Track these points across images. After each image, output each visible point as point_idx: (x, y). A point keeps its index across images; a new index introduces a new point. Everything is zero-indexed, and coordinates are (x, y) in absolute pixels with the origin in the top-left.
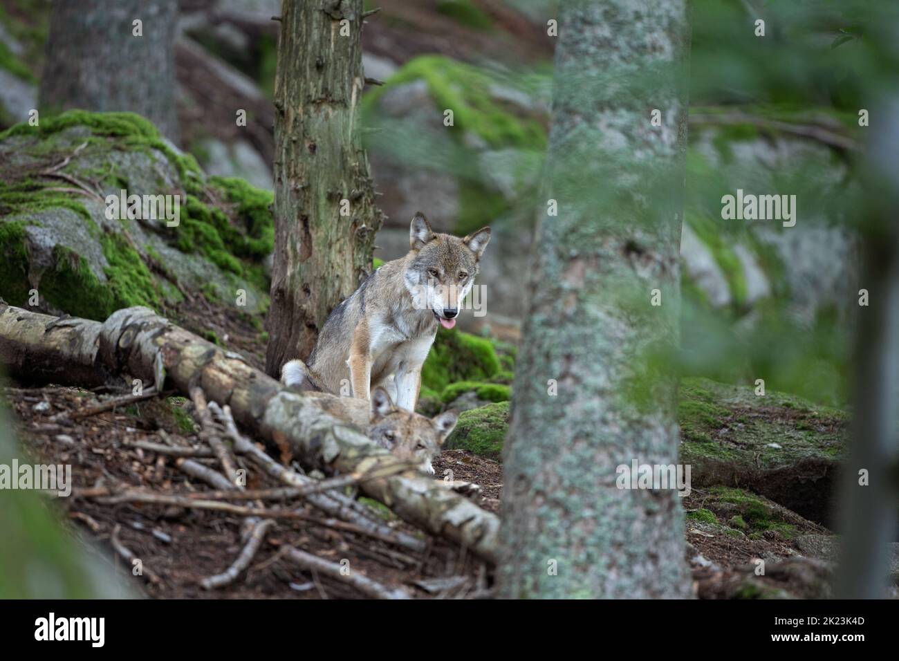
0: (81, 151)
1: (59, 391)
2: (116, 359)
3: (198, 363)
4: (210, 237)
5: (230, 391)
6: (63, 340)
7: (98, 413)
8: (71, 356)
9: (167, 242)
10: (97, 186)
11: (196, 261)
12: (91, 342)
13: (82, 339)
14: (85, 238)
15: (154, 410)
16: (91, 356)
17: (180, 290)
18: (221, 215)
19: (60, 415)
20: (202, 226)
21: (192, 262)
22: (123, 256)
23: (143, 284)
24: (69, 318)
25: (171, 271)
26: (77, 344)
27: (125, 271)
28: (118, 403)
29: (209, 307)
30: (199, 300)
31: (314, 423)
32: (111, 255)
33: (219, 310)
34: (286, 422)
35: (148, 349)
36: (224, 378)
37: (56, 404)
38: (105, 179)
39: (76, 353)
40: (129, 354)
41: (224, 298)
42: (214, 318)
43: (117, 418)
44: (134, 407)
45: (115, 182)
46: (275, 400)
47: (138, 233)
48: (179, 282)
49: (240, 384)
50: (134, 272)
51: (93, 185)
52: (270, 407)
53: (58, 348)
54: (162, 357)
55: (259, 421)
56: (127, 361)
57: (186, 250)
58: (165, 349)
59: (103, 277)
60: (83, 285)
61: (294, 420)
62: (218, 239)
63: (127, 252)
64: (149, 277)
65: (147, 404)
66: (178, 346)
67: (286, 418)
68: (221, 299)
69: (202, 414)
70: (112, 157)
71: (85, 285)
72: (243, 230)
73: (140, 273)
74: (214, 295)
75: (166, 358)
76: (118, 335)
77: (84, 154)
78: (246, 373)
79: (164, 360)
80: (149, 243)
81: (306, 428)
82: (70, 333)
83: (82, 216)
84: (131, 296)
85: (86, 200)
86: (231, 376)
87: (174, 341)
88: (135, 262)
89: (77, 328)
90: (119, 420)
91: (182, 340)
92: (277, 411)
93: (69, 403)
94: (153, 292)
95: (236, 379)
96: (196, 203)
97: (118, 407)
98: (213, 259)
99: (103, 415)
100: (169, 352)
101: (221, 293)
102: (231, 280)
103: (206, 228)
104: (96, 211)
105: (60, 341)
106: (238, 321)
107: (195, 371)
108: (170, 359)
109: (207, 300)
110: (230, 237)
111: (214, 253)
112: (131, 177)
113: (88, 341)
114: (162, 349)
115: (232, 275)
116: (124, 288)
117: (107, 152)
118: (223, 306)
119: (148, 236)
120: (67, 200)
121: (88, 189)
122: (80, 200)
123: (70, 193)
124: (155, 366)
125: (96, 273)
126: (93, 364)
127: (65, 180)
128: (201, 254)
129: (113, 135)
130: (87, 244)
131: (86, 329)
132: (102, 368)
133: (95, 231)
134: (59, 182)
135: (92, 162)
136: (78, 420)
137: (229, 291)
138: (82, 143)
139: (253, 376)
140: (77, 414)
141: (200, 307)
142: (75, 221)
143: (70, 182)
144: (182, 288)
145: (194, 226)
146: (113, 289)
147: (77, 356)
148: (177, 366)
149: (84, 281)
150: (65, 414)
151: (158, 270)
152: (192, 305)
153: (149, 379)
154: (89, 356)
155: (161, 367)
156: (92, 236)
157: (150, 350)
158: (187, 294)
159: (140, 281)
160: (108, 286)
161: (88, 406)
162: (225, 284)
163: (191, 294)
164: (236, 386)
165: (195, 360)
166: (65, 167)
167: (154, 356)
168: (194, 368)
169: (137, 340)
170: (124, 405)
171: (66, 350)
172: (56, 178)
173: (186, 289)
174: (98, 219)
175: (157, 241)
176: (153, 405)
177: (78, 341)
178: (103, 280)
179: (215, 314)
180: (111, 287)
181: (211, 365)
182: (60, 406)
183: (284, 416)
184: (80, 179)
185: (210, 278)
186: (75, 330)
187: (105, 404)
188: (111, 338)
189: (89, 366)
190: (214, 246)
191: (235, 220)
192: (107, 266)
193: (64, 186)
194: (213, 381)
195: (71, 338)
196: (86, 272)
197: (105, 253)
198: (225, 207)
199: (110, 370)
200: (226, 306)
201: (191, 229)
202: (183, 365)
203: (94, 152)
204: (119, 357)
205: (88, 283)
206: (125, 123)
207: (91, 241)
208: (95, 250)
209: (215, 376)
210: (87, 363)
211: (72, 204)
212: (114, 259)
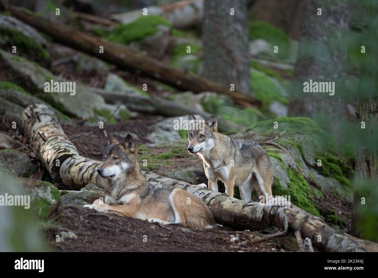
0: (283, 133)
1: (243, 232)
2: (269, 219)
3: (302, 221)
4: (337, 170)
5: (314, 233)
6: (249, 211)
7: (260, 242)
8: (252, 218)
9: (318, 172)
10: (288, 148)
11: (330, 180)
12: (260, 212)
13: (256, 211)
14: (279, 170)
15: (285, 241)
16: (260, 218)
17: (322, 192)
18: (342, 161)
19: (243, 242)
20: (333, 165)
21: (328, 180)
22: (297, 178)
23: (305, 190)
24: (252, 202)
25: (319, 184)
26: (254, 213)
27: (297, 184)
28: (268, 238)
29: (335, 200)
30: (331, 197)
31: (347, 247)
32: (291, 177)
33: (339, 201)
34: (336, 246)
35: (282, 215)
36: (312, 228)
37: (241, 238)
38: (292, 145)
39: (254, 217)
40: (275, 217)
41: (342, 196)
42: (336, 205)
43: (268, 244)
44: (277, 240)
45: (296, 146)
46: (332, 237)
47: (306, 168)
48: (322, 189)
49: (318, 230)
50: (301, 184)
51: (287, 148)
52: (330, 240)
53: (247, 214)
54: (287, 218)
55: (325, 246)
56: (274, 220)
57: (326, 176)
58: (289, 215)
59: (286, 186)
60: (277, 190)
61: (339, 245)
62: (340, 171)
63: (298, 176)
64: (308, 186)
65: (282, 238)
66: (294, 214)
67: (336, 244)
68: (340, 196)
69: (299, 242)
70: (296, 136)
71: (278, 190)
72: (351, 167)
73: (304, 185)
74: (337, 195)
75: (289, 219)
76: (271, 209)
77: (284, 135)
78: (321, 226)
79: (288, 220)
80: (310, 172)
81: (344, 249)
82: (252, 208)
83: (279, 160)
84: (298, 195)
85: (282, 154)
86: (315, 227)
87: (293, 212)
88: (302, 180)
89: (255, 206)
90: (269, 245)
91: (296, 211)
92: (333, 242)
93: (247, 238)
94: (309, 193)
95: (317, 228)
96: (331, 156)
97: (269, 239)
98: (338, 179)
99: (262, 243)
100: (291, 216)
101: (340, 194)
102: (345, 188)
103: (335, 166)
104: (286, 159)
105: (248, 212)
106: (347, 206)
107: (300, 224)
108: (291, 219)
109: (334, 197)
110: (346, 170)
111: (338, 177)
112: (303, 144)
113: (259, 212)
114: (288, 215)
115: (345, 186)
116: (295, 191)
117: (294, 134)
118: (341, 199)
119: (310, 169)
120: (273, 154)
121: (285, 149)
122: (279, 154)
123: (276, 151)
124: (284, 222)
125: (283, 185)
126: (260, 221)
127: (275, 146)
128: (333, 177)
129: (298, 127)
130: (280, 172)
131: (258, 207)
132: (264, 223)
133: (284, 167)
134: (272, 146)
135: (287, 138)
136: (251, 245)
137: (344, 194)
138: (284, 130)
139: (324, 227)
140: (251, 242)
141: (331, 200)
142: (275, 163)
143: (277, 147)
144: (323, 192)
145: (330, 165)
146: (290, 191)
147: (254, 218)
148: (293, 222)
149: (278, 188)
150: (245, 242)
151: (313, 184)
152: (328, 199)
153: (282, 227)
154: (259, 218)
155: (287, 223)
156: (283, 169)
157: (283, 216)
158: (326, 194)
159: (303, 188)
160: (288, 190)
161: (256, 239)
162: (342, 190)
163: (327, 194)
164: (317, 231)
165: (301, 220)
166: (275, 140)
167: (284, 218)
168: (300, 223)
169: (278, 211)
170: (271, 239)
171: (250, 215)
172: (270, 144)
173: (325, 192)
174: (286, 162)
175: (314, 172)
176: (285, 239)
177: (255, 212)
178: (286, 188)
179: (337, 202)
180: (289, 190)
181: (307, 222)
182: (243, 238)
183: (335, 244)
184: (281, 145)
185: (336, 187)
186: (254, 207)
187: (263, 238)
188: (268, 210)
189: (259, 222)
190: (338, 174)
191: (348, 163)
192: (289, 182)
193: (274, 148)
194: (308, 229)
195: (252, 210)
196: (278, 184)
197: (289, 176)
198: (344, 158)
199: (267, 224)
200: (342, 199)
201: (328, 167)
202: (296, 222)
203: (288, 134)
204: (271, 218)
205: (280, 188)
206: (304, 122)
207: (282, 171)
208: (283, 175)
209: (308, 226)
210: (258, 221)
211: (275, 156)
212: (292, 179)
